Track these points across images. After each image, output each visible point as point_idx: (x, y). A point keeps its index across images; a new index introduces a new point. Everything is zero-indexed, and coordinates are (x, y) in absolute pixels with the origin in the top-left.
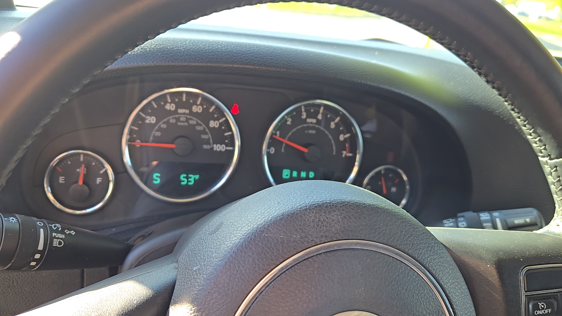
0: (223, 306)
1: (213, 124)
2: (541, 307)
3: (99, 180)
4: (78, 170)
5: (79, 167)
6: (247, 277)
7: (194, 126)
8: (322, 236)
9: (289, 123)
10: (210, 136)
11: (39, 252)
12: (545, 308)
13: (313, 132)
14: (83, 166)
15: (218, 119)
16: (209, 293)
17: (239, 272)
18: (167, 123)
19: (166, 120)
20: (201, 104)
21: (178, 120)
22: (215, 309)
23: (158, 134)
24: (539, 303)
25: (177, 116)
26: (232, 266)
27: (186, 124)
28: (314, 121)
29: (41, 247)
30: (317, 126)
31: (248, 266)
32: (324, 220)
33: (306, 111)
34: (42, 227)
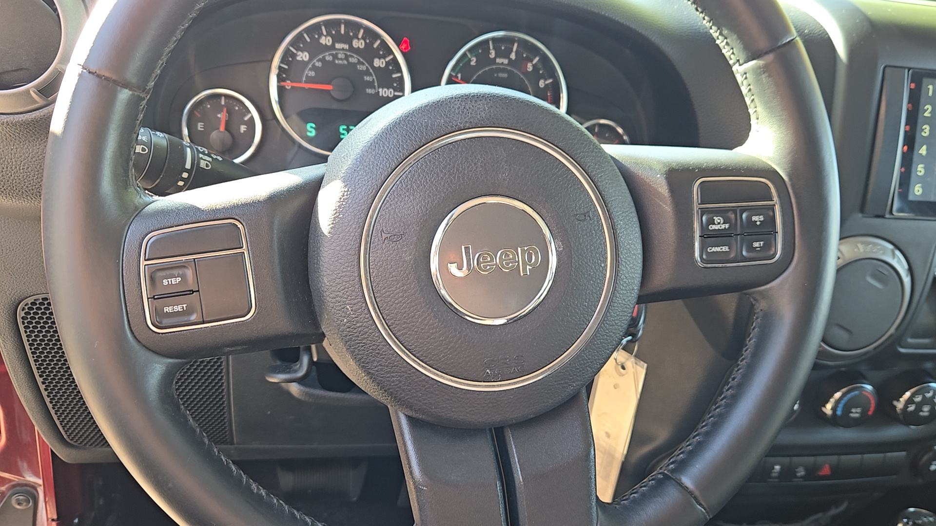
0: (368, 182)
1: (378, 63)
2: (717, 222)
3: (243, 128)
4: (219, 116)
5: (220, 111)
6: (391, 156)
7: (355, 65)
8: (466, 122)
9: (473, 63)
10: (374, 77)
11: (187, 171)
12: (722, 223)
13: (505, 75)
14: (225, 109)
15: (384, 57)
16: (355, 170)
17: (384, 151)
18: (323, 60)
19: (321, 57)
20: (363, 38)
21: (335, 57)
22: (360, 185)
23: (312, 74)
24: (715, 218)
25: (334, 52)
26: (377, 147)
27: (345, 62)
28: (506, 61)
29: (188, 166)
30: (509, 68)
31: (392, 146)
32: (469, 108)
33: (494, 48)
34: (188, 146)
